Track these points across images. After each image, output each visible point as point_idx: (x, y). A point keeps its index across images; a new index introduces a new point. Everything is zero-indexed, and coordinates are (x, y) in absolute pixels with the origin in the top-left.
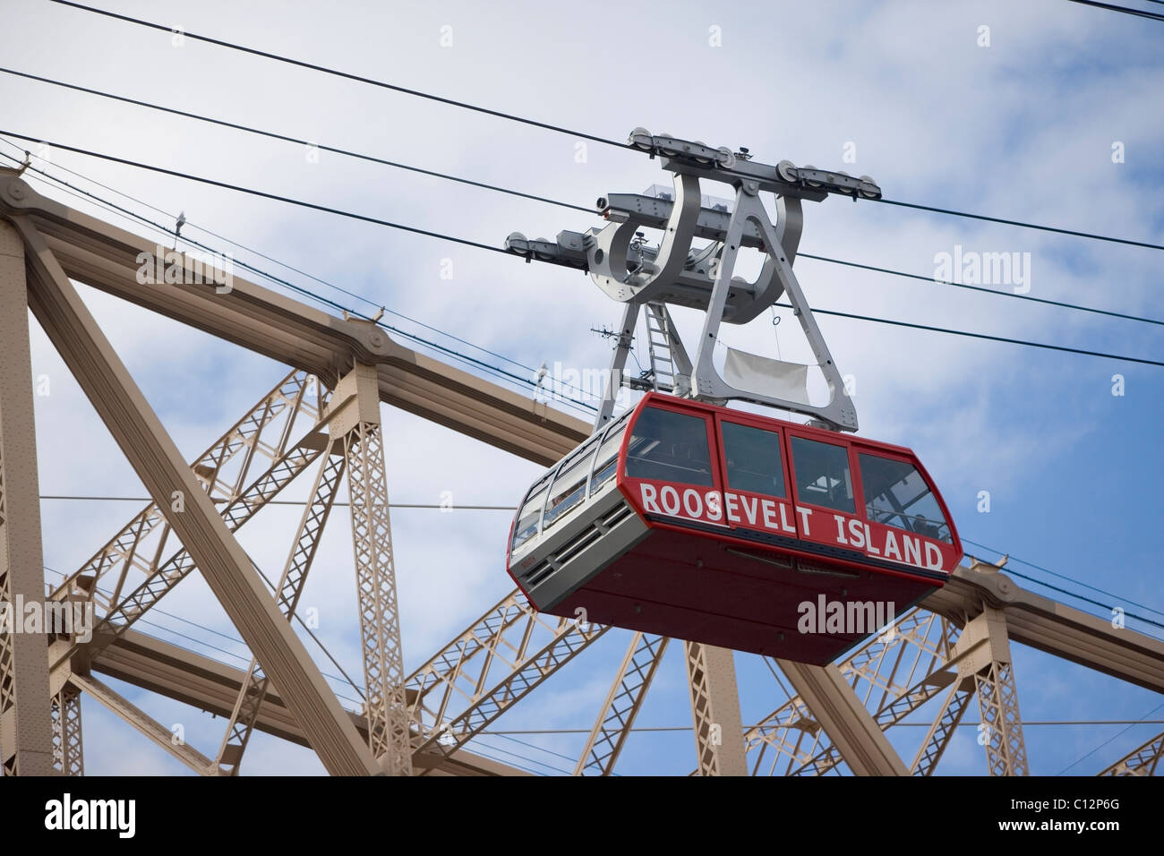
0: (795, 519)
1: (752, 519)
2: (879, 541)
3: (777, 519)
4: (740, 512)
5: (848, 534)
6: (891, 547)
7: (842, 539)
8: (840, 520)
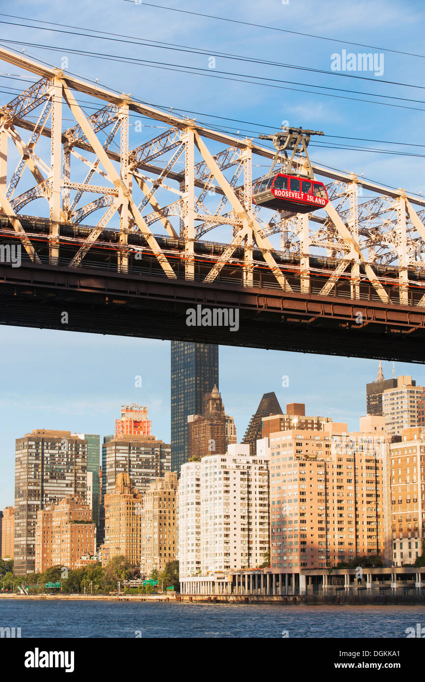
0: (300, 196)
1: (293, 196)
2: (314, 200)
3: (297, 196)
4: (291, 195)
5: (309, 199)
6: (316, 201)
7: (308, 200)
8: (308, 196)
